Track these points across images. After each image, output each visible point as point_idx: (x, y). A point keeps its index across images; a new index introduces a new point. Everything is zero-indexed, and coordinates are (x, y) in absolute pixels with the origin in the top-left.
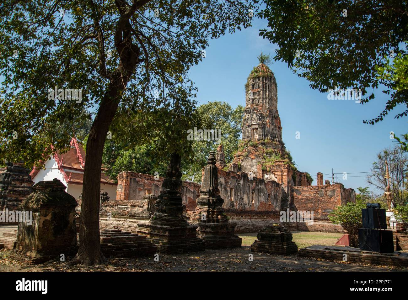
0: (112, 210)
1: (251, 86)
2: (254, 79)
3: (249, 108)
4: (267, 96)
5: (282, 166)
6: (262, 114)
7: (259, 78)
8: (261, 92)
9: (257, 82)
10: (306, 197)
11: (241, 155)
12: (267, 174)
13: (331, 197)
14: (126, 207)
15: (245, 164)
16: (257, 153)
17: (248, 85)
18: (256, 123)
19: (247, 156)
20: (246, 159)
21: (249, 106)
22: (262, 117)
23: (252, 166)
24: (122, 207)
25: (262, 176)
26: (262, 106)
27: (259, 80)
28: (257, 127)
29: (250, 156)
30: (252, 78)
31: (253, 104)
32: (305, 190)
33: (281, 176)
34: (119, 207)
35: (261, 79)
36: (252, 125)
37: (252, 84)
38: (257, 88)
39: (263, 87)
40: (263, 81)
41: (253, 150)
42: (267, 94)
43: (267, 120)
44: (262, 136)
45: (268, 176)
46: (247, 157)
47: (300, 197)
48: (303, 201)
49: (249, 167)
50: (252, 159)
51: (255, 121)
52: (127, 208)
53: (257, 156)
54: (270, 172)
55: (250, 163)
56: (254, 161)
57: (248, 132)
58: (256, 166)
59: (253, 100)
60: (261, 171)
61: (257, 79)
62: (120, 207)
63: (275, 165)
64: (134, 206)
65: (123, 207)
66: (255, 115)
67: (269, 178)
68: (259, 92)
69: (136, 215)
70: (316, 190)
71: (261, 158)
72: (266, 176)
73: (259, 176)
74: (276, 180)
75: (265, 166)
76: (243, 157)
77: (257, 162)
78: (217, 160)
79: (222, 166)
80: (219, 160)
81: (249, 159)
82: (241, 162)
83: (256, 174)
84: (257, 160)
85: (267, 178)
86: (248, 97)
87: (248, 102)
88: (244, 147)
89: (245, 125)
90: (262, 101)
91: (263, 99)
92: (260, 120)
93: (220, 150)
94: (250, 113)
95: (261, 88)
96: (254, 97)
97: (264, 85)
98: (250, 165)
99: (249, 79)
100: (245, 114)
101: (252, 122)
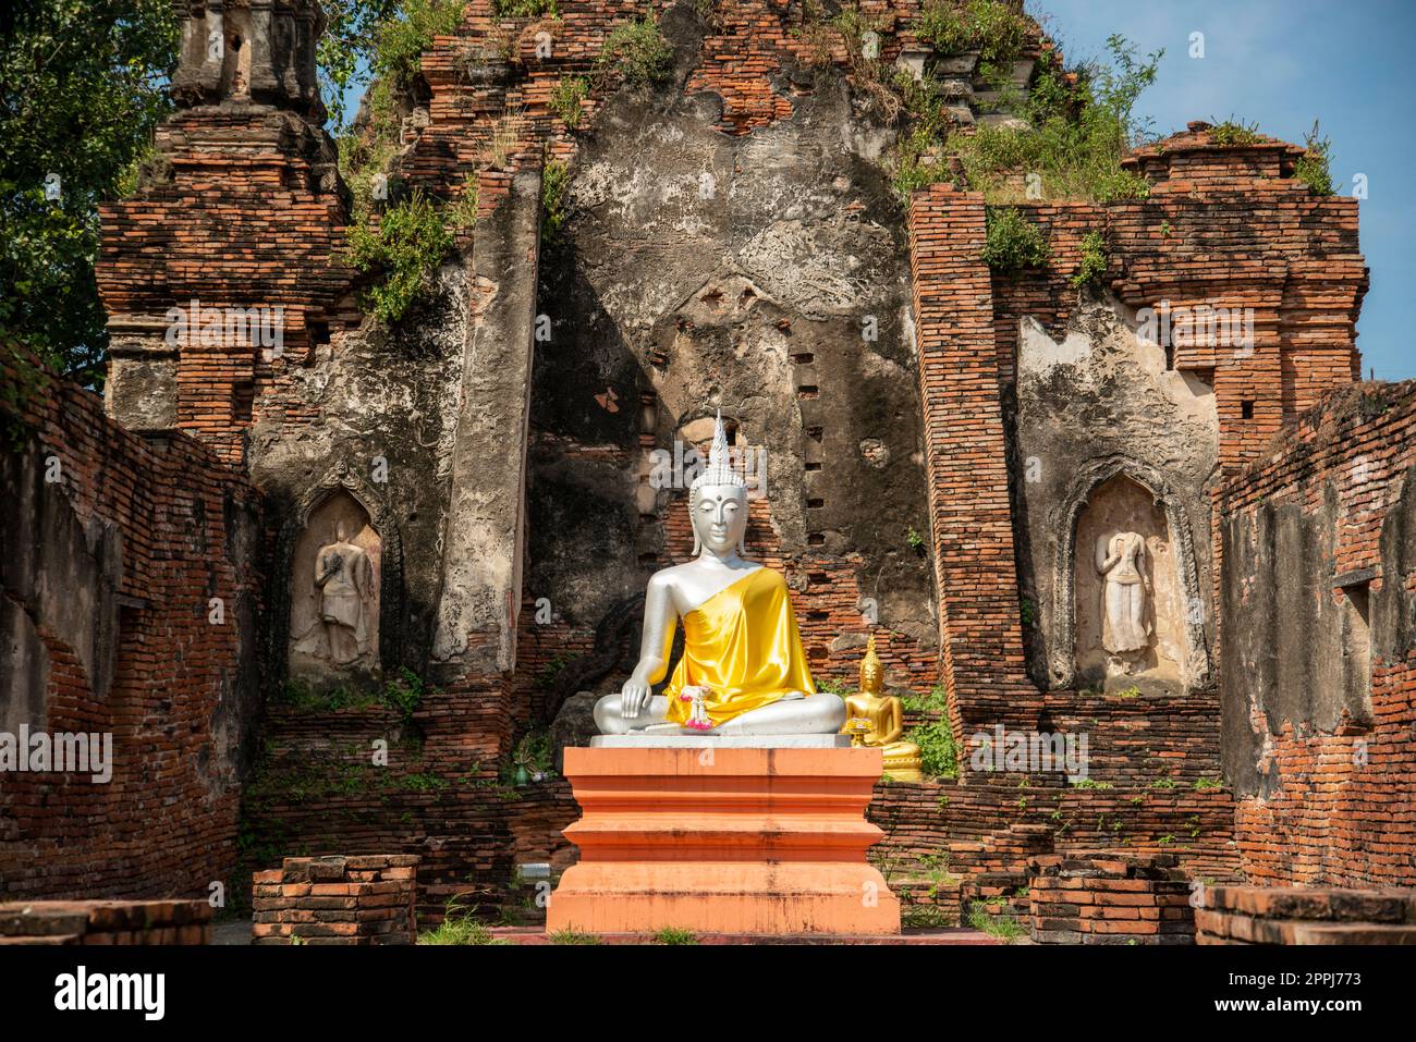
5: (1288, 213)
11: (553, 64)
12: (1056, 329)
15: (631, 193)
19: (660, 76)
20: (637, 115)
23: (734, 223)
25: (987, 345)
29: (706, 78)
33: (1272, 358)
45: (1076, 349)
46: (660, 85)
49: (689, 226)
50: (737, 127)
53: (818, 84)
54: (1100, 286)
55: (707, 184)
56: (768, 149)
58: (808, 220)
60: (983, 277)
63: (1182, 200)
67: (1088, 383)
71: (876, 119)
72: (1039, 353)
73: (955, 355)
74: (1203, 409)
75: (1029, 211)
76: (598, 89)
77: (809, 162)
78: (216, 94)
79: (315, 188)
80: (258, 95)
81: (690, 125)
82: (564, 153)
83: (806, 336)
84: (822, 139)
85: (1059, 383)
98: (707, 212)
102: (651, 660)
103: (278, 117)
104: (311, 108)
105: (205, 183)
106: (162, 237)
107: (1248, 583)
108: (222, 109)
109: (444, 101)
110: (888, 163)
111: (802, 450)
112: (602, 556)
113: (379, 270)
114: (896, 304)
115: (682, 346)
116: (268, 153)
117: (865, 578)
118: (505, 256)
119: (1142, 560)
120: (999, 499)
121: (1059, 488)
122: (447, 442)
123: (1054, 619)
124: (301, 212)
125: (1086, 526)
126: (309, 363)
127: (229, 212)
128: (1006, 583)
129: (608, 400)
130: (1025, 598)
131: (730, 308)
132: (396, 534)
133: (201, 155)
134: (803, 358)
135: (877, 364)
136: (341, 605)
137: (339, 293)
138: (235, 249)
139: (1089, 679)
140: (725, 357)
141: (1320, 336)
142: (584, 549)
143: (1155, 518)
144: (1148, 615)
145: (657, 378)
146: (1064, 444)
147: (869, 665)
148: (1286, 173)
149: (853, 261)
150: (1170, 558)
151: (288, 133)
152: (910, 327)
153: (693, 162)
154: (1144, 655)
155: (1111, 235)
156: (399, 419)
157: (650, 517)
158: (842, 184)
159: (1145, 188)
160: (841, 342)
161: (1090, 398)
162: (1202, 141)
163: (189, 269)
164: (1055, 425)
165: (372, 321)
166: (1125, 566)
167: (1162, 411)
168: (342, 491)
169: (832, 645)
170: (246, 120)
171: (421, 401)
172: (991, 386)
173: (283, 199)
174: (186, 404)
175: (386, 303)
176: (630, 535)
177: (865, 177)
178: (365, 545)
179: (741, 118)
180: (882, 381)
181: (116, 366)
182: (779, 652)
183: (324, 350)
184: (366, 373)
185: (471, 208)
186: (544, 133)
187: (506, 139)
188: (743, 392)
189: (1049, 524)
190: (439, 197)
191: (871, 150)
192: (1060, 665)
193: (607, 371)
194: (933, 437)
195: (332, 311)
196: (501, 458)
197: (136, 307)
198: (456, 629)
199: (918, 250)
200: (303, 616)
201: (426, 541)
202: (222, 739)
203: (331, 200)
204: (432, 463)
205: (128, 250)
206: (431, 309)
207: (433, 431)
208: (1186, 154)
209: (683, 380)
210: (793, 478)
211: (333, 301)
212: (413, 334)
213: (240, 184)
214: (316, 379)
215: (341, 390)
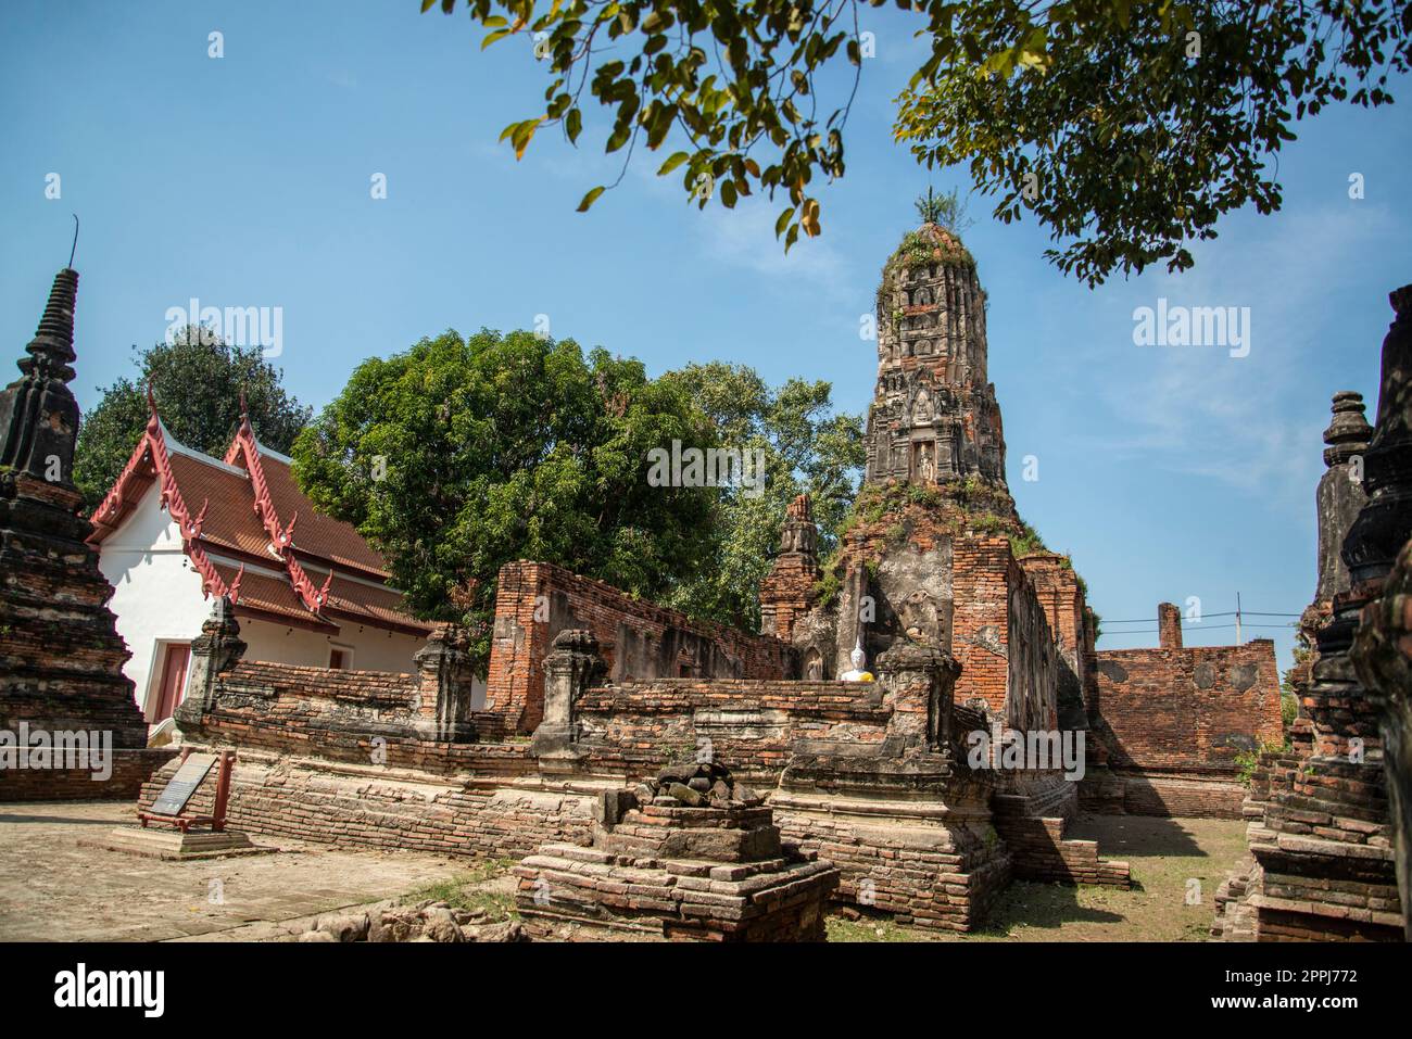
0: (652, 735)
1: (904, 295)
2: (915, 269)
3: (897, 370)
4: (963, 332)
5: (1056, 574)
6: (947, 390)
7: (932, 266)
8: (943, 316)
9: (926, 281)
10: (1146, 688)
11: (876, 536)
13: (1242, 688)
14: (754, 717)
15: (894, 568)
16: (939, 530)
17: (891, 290)
18: (929, 423)
19: (902, 538)
20: (896, 549)
21: (898, 363)
22: (949, 404)
23: (921, 576)
24: (725, 717)
26: (947, 365)
27: (932, 275)
28: (931, 435)
29: (914, 538)
30: (905, 267)
31: (912, 355)
32: (1140, 664)
33: (1052, 613)
34: (703, 717)
35: (940, 271)
36: (914, 428)
37: (908, 286)
38: (926, 300)
39: (948, 301)
40: (947, 278)
41: (925, 516)
42: (962, 324)
43: (968, 415)
44: (954, 469)
46: (902, 541)
47: (1124, 688)
48: (1138, 703)
49: (909, 577)
50: (922, 551)
52: (760, 726)
53: (943, 540)
55: (914, 565)
56: (927, 556)
57: (899, 454)
58: (940, 575)
59: (911, 343)
61: (927, 271)
62: (714, 718)
64: (818, 716)
65: (735, 718)
66: (923, 395)
68: (935, 315)
69: (844, 766)
70: (1184, 665)
76: (887, 542)
77: (940, 560)
78: (789, 550)
79: (810, 572)
80: (798, 550)
81: (909, 551)
82: (877, 559)
83: (940, 605)
84: (944, 554)
86: (889, 332)
87: (891, 347)
88: (885, 509)
89: (881, 428)
90: (944, 348)
91: (950, 339)
92: (942, 414)
93: (801, 514)
94: (903, 385)
95: (942, 303)
96: (915, 332)
97: (951, 292)
98: (914, 573)
99: (894, 272)
100: (882, 390)
101: (911, 420)
103: (802, 555)
105: (785, 572)
106: (774, 585)
108: (789, 554)
109: (851, 545)
111: (939, 636)
113: (822, 592)
115: (907, 608)
116: (800, 564)
122: (838, 636)
124: (805, 579)
126: (806, 616)
127: (789, 579)
129: (888, 623)
131: (920, 598)
133: (784, 565)
134: (939, 612)
137: (813, 599)
138: (790, 588)
140: (919, 611)
145: (901, 617)
148: (1057, 563)
149: (953, 586)
151: (804, 559)
153: (910, 560)
156: (827, 629)
158: (949, 565)
160: (949, 607)
163: (779, 594)
165: (821, 605)
170: (795, 556)
171: (832, 625)
173: (802, 575)
174: (778, 627)
175: (823, 601)
178: (817, 662)
179: (923, 548)
181: (764, 617)
183: (810, 613)
184: (820, 617)
185: (846, 577)
186: (872, 554)
187: (860, 556)
188: (923, 621)
193: (888, 616)
195: (811, 603)
197: (768, 603)
201: (834, 660)
203: (814, 575)
204: (835, 641)
205: (766, 589)
206: (834, 602)
207: (835, 634)
208: (1030, 558)
209: (907, 618)
210: (936, 644)
211: (812, 601)
212: (831, 608)
213: (792, 572)
214: (808, 620)
215: (814, 623)
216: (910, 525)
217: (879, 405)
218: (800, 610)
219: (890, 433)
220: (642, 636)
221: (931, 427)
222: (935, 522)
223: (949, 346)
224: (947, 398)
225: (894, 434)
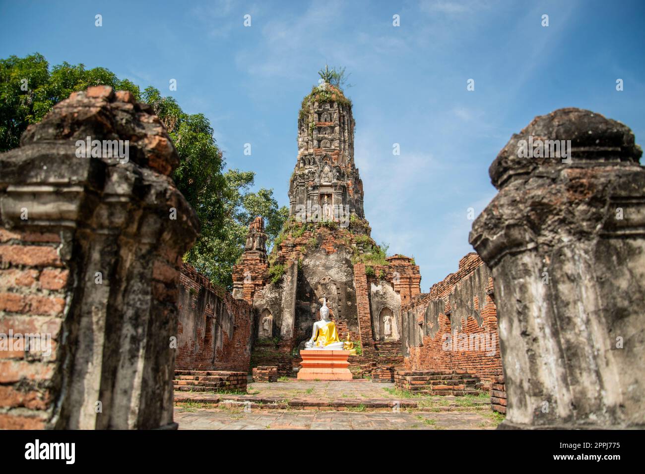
1: (316, 115)
2: (322, 102)
3: (311, 155)
4: (347, 139)
5: (410, 268)
6: (339, 168)
7: (331, 102)
8: (337, 128)
9: (328, 110)
11: (300, 244)
12: (376, 284)
15: (312, 263)
16: (338, 242)
17: (308, 113)
18: (330, 184)
20: (313, 252)
21: (311, 151)
22: (341, 175)
23: (328, 268)
25: (366, 287)
26: (338, 154)
27: (331, 107)
28: (330, 190)
29: (323, 246)
30: (317, 101)
31: (319, 147)
33: (408, 289)
35: (335, 105)
36: (322, 186)
37: (318, 111)
38: (328, 119)
39: (340, 121)
40: (339, 110)
41: (330, 234)
42: (346, 134)
43: (349, 182)
45: (379, 288)
46: (316, 247)
49: (321, 268)
50: (328, 254)
51: (327, 179)
53: (340, 247)
54: (383, 278)
55: (323, 261)
56: (331, 257)
57: (313, 199)
58: (339, 268)
59: (319, 141)
60: (365, 277)
61: (329, 105)
63: (394, 266)
66: (327, 169)
67: (381, 293)
68: (332, 128)
71: (349, 253)
72: (374, 288)
73: (361, 288)
74: (398, 297)
75: (372, 267)
76: (307, 248)
77: (339, 259)
78: (251, 249)
79: (264, 263)
80: (257, 249)
81: (321, 253)
82: (302, 257)
83: (338, 285)
84: (341, 255)
85: (377, 292)
86: (306, 134)
87: (307, 143)
88: (305, 229)
89: (301, 186)
90: (338, 145)
91: (340, 141)
92: (337, 179)
93: (259, 228)
94: (314, 163)
95: (336, 122)
96: (322, 136)
97: (341, 117)
98: (323, 266)
99: (309, 103)
100: (302, 165)
101: (320, 181)
102: (314, 336)
103: (259, 252)
104: (264, 251)
105: (249, 262)
106: (242, 270)
107: (405, 324)
108: (252, 251)
109: (284, 250)
110: (351, 259)
111: (338, 303)
112: (307, 319)
113: (273, 275)
114: (352, 280)
115: (319, 287)
116: (258, 258)
117: (348, 323)
118: (293, 273)
119: (390, 320)
120: (368, 311)
121: (377, 309)
122: (283, 301)
123: (377, 330)
124: (262, 266)
125: (381, 315)
126: (263, 289)
127: (252, 266)
128: (369, 324)
129: (308, 295)
130: (372, 326)
131: (327, 281)
132: (275, 316)
133: (248, 258)
134: (338, 289)
135: (349, 290)
136: (266, 327)
137: (267, 279)
138: (252, 272)
139: (382, 339)
140: (326, 288)
141: (415, 286)
142: (304, 318)
143: (392, 314)
144: (391, 329)
145: (315, 292)
146: (378, 302)
147: (348, 337)
148: (409, 262)
149: (346, 274)
150: (394, 319)
151: (261, 255)
152: (354, 284)
153: (321, 259)
154: (390, 335)
155: (384, 270)
156: (276, 298)
157: (314, 313)
158: (344, 262)
159: (389, 264)
160: (344, 286)
161: (382, 295)
162: (397, 257)
163: (246, 275)
164: (376, 299)
165: (272, 283)
166: (387, 321)
167: (392, 297)
168: (267, 309)
169: (342, 334)
170: (255, 253)
171: (279, 295)
172: (367, 293)
173: (260, 264)
174: (244, 295)
175: (274, 280)
176: (311, 316)
177: (347, 261)
178: (270, 317)
179: (328, 252)
180: (350, 292)
181: (234, 289)
182: (334, 335)
183: (265, 287)
184: (271, 290)
185: (287, 266)
186: (299, 254)
187: (293, 255)
189: (376, 315)
190: (283, 264)
191: (348, 257)
192: (378, 337)
193: (308, 290)
194: (358, 301)
195: (266, 281)
196: (291, 304)
197: (238, 281)
198: (284, 331)
199: (355, 272)
200: (260, 328)
201: (279, 317)
202: (248, 347)
203: (267, 264)
204: (281, 305)
205: (237, 272)
206: (281, 281)
207: (281, 300)
208: (395, 259)
209: (320, 292)
210: (336, 307)
211: (266, 280)
212: (278, 285)
213: (254, 262)
214: (263, 292)
215: (267, 293)
216: (321, 238)
217: (299, 173)
218: (258, 285)
219: (307, 188)
220: (188, 291)
221: (331, 186)
222: (335, 238)
223: (340, 144)
224: (339, 171)
225: (310, 188)
